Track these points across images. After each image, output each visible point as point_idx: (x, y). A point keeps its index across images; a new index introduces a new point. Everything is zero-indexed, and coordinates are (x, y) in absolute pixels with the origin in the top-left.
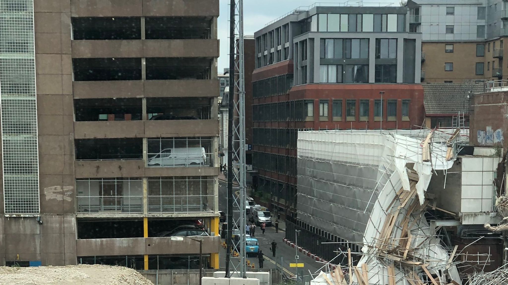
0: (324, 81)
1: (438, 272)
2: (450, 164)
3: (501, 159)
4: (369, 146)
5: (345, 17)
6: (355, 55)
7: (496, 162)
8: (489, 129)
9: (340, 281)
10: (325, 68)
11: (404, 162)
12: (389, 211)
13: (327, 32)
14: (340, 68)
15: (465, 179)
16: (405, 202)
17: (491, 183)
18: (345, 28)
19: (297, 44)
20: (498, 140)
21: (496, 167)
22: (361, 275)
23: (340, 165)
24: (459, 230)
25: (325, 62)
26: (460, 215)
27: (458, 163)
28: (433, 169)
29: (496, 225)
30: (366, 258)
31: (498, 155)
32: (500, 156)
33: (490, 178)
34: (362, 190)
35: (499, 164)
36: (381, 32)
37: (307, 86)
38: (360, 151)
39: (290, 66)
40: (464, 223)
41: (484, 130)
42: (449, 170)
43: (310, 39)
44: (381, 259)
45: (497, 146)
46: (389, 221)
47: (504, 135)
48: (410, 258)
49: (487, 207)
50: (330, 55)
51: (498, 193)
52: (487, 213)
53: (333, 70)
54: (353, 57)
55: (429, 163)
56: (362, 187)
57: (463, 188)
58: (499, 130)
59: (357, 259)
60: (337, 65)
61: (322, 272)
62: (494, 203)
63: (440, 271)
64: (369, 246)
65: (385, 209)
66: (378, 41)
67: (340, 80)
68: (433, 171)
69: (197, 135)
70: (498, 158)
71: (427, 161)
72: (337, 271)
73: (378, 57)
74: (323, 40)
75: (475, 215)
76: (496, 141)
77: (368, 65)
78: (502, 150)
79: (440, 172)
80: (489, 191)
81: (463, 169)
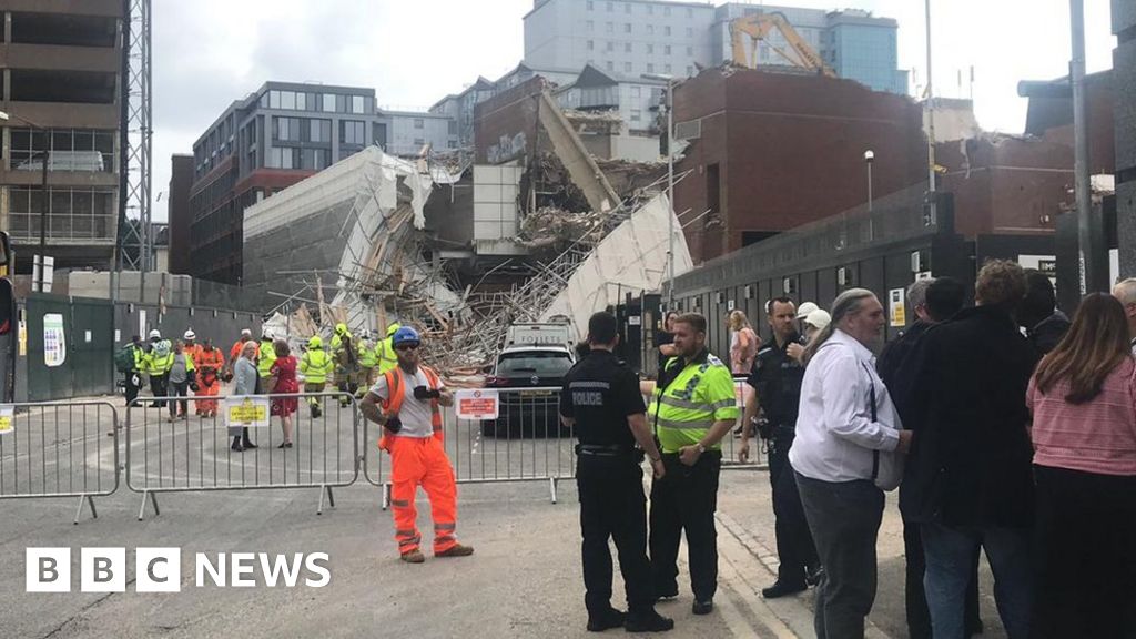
0: (277, 165)
1: (447, 314)
2: (457, 178)
3: (525, 169)
4: (341, 177)
5: (302, 96)
6: (315, 136)
7: (519, 172)
8: (504, 139)
9: (305, 324)
10: (278, 150)
11: (394, 173)
12: (374, 239)
13: (280, 109)
14: (297, 150)
15: (478, 195)
16: (396, 226)
17: (514, 200)
18: (302, 106)
19: (243, 130)
20: (519, 148)
21: (518, 179)
22: (336, 316)
23: (300, 223)
24: (472, 262)
25: (278, 143)
26: (473, 243)
27: (467, 176)
28: (434, 183)
29: (530, 240)
30: (344, 294)
31: (521, 164)
32: (523, 166)
33: (511, 193)
34: (332, 240)
35: (523, 176)
36: (346, 112)
37: (257, 171)
38: (327, 191)
39: (235, 160)
40: (479, 252)
41: (498, 143)
42: (455, 184)
43: (259, 116)
44: (365, 297)
45: (519, 157)
46: (375, 249)
47: (527, 138)
48: (406, 295)
49: (509, 230)
50: (284, 136)
51: (525, 213)
52: (511, 240)
53: (288, 153)
54: (312, 139)
55: (428, 177)
56: (332, 237)
57: (477, 208)
58: (520, 134)
59: (330, 295)
60: (293, 148)
61: (277, 314)
62: (518, 226)
63: (450, 312)
64: (348, 278)
65: (369, 235)
66: (342, 123)
67: (296, 165)
68: (434, 184)
69: (89, 126)
70: (520, 169)
71: (426, 174)
72: (300, 312)
73: (342, 141)
74: (275, 118)
75: (495, 242)
76: (515, 149)
77: (331, 150)
78: (526, 157)
79: (444, 186)
80: (510, 212)
81: (475, 181)
